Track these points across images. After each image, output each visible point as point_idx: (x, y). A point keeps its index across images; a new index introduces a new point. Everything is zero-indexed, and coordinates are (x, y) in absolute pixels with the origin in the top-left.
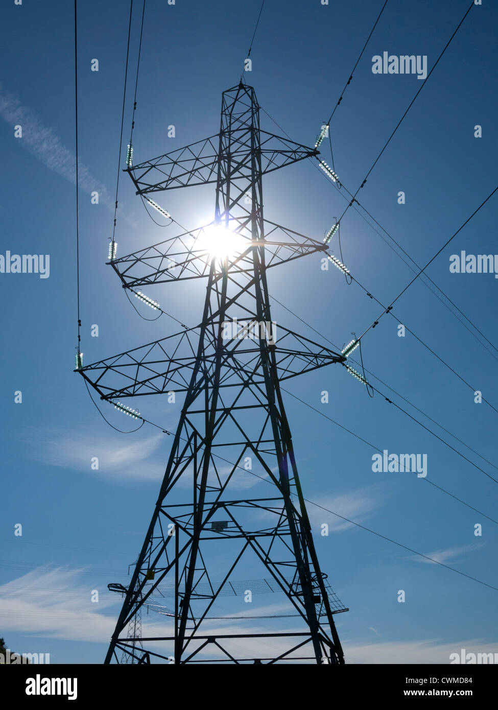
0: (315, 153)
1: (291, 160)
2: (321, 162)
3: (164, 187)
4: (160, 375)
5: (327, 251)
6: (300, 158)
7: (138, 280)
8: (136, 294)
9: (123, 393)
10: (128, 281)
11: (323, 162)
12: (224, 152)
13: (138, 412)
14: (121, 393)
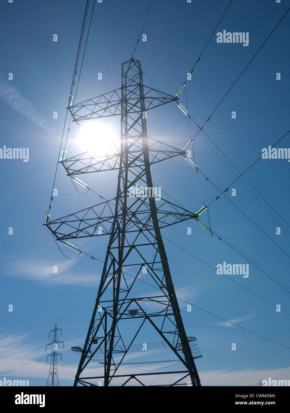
0: (176, 99)
1: (162, 103)
2: (179, 104)
3: (89, 118)
4: (91, 226)
5: (185, 155)
6: (167, 102)
7: (76, 171)
8: (75, 179)
9: (70, 236)
10: (70, 172)
11: (180, 104)
12: (124, 99)
13: (77, 247)
14: (68, 236)
